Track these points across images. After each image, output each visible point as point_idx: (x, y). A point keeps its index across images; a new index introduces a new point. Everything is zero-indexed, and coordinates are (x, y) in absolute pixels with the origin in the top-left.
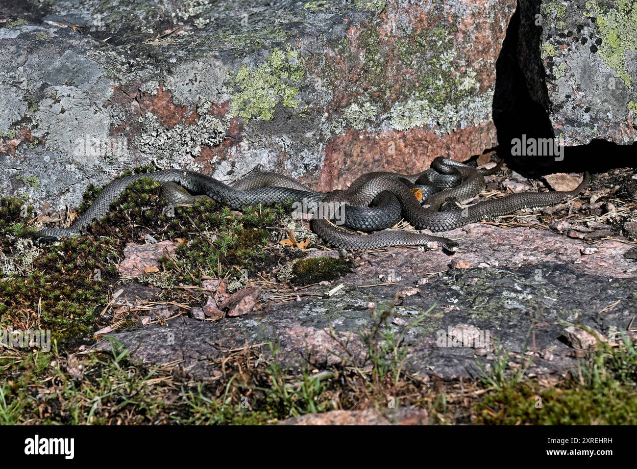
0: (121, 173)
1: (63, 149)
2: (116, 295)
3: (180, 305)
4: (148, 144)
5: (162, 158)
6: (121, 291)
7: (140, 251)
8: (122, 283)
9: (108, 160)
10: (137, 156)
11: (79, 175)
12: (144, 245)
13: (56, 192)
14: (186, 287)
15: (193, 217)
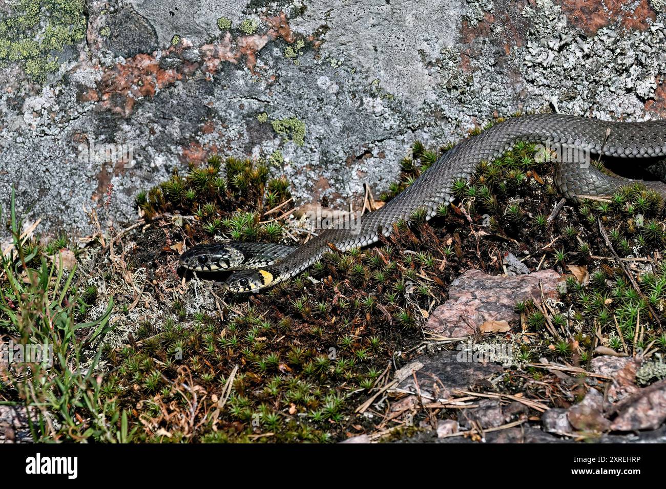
0: (484, 124)
1: (359, 63)
2: (402, 373)
3: (530, 403)
4: (540, 64)
5: (572, 99)
6: (418, 365)
7: (484, 288)
8: (426, 350)
9: (455, 93)
10: (518, 90)
11: (392, 122)
12: (497, 278)
13: (341, 154)
14: (555, 367)
15: (608, 225)
